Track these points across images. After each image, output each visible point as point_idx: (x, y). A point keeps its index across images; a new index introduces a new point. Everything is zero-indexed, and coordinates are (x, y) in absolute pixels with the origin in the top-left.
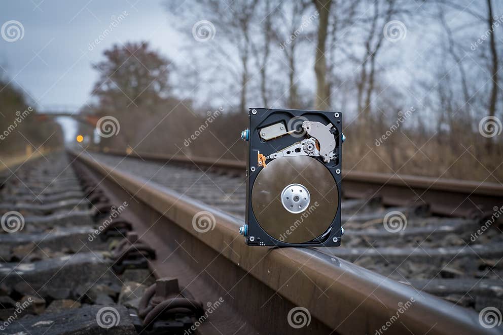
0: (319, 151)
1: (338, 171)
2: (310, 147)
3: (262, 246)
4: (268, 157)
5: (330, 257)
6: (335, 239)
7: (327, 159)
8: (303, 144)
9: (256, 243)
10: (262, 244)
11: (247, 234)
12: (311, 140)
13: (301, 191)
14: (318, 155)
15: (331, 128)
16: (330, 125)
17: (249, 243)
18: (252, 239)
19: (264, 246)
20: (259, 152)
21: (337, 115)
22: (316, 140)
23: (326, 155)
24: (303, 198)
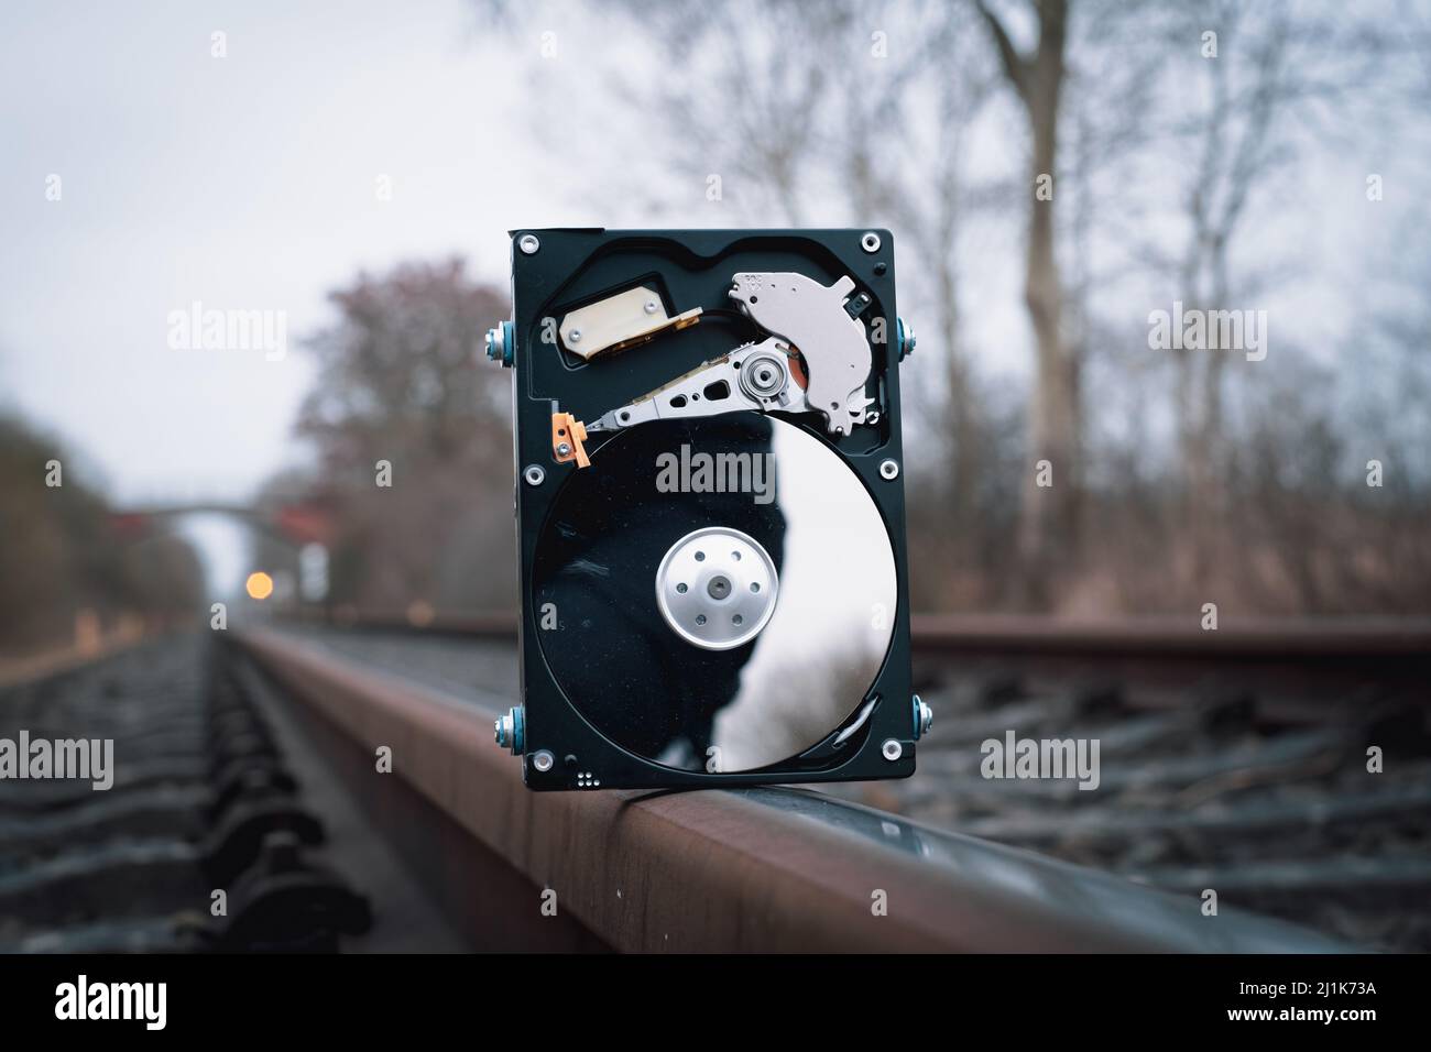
0: (806, 388)
1: (889, 470)
2: (764, 377)
3: (585, 788)
4: (596, 426)
5: (878, 819)
6: (892, 749)
7: (841, 422)
8: (737, 365)
9: (561, 779)
10: (585, 779)
11: (526, 743)
12: (768, 346)
13: (738, 555)
14: (801, 409)
15: (852, 295)
16: (846, 284)
17: (536, 780)
18: (544, 762)
19: (593, 788)
20: (555, 404)
21: (870, 243)
22: (792, 345)
23: (835, 405)
24: (748, 585)
